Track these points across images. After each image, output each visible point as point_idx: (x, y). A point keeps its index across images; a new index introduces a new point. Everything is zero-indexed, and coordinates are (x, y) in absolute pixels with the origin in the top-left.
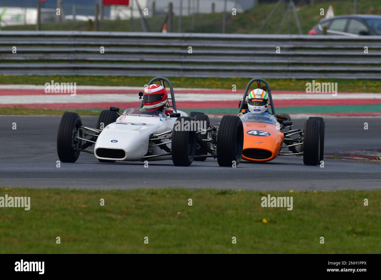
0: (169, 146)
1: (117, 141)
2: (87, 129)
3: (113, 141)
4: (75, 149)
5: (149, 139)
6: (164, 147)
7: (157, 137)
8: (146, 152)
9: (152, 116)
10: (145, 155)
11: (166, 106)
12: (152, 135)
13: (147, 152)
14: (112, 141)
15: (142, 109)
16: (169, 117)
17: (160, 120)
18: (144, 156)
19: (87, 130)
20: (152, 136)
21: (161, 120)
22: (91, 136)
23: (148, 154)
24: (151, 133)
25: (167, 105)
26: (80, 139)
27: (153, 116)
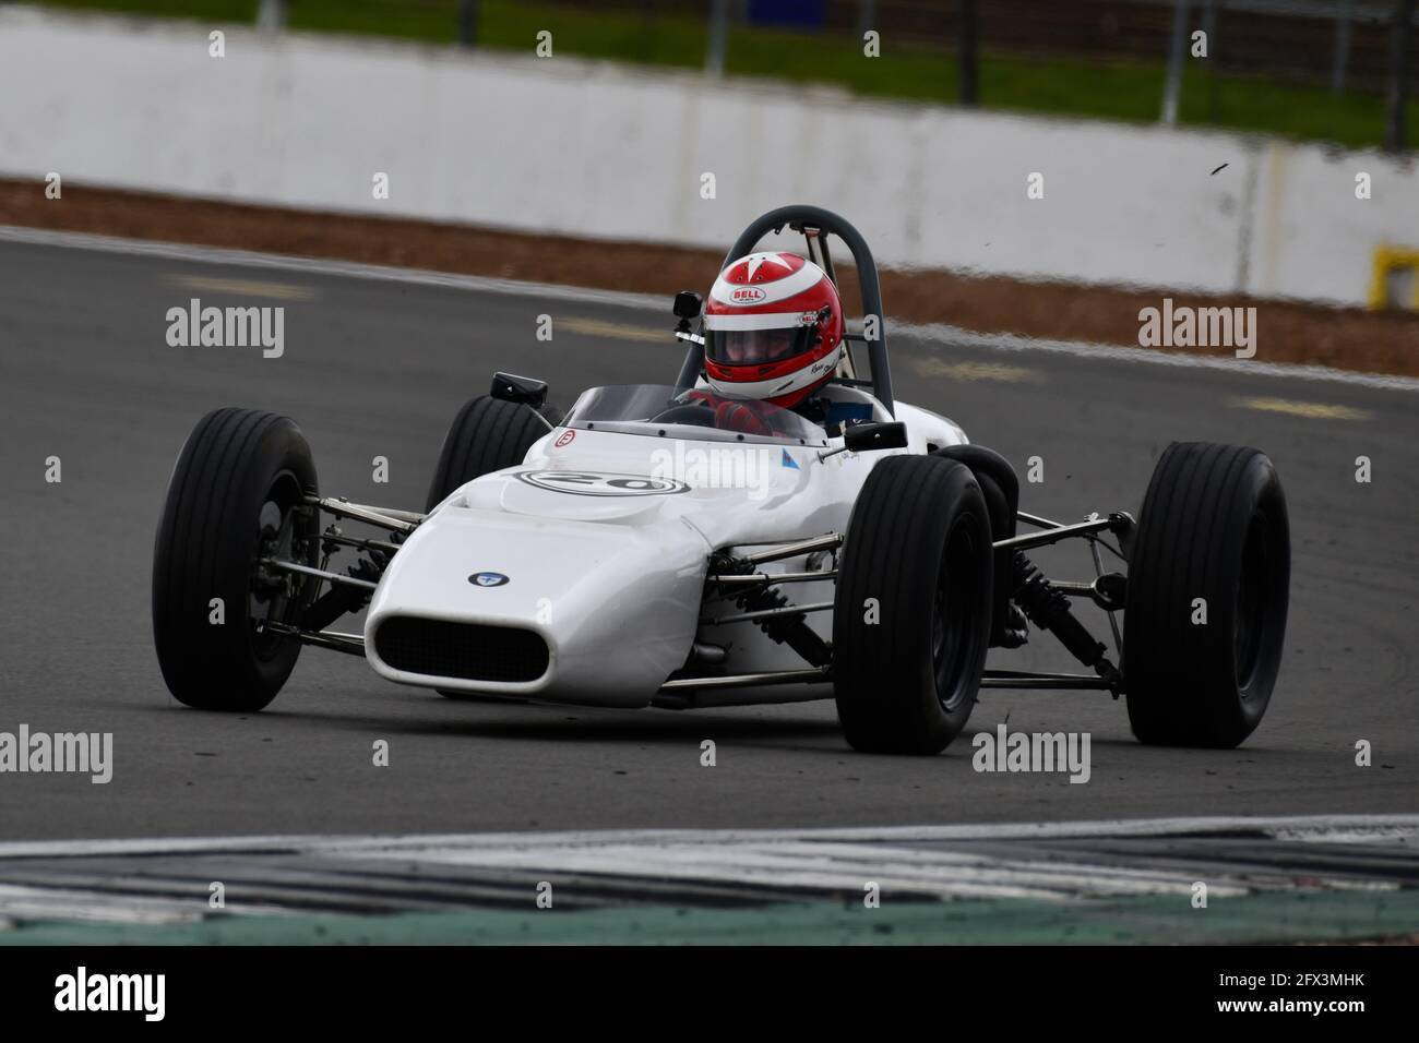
0: (822, 626)
1: (505, 580)
2: (340, 514)
3: (479, 580)
4: (260, 629)
5: (704, 576)
6: (790, 629)
7: (748, 566)
8: (679, 656)
9: (736, 434)
10: (676, 675)
11: (838, 381)
12: (725, 550)
13: (686, 655)
14: (473, 579)
15: (691, 390)
16: (840, 442)
17: (780, 459)
18: (667, 681)
19: (338, 518)
20: (721, 559)
21: (787, 460)
22: (362, 546)
23: (695, 666)
24: (719, 540)
25: (844, 375)
26: (297, 574)
27: (740, 439)
